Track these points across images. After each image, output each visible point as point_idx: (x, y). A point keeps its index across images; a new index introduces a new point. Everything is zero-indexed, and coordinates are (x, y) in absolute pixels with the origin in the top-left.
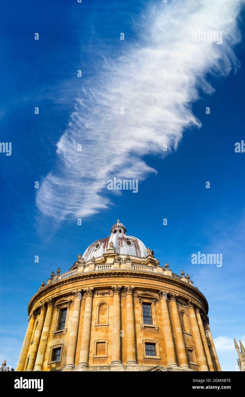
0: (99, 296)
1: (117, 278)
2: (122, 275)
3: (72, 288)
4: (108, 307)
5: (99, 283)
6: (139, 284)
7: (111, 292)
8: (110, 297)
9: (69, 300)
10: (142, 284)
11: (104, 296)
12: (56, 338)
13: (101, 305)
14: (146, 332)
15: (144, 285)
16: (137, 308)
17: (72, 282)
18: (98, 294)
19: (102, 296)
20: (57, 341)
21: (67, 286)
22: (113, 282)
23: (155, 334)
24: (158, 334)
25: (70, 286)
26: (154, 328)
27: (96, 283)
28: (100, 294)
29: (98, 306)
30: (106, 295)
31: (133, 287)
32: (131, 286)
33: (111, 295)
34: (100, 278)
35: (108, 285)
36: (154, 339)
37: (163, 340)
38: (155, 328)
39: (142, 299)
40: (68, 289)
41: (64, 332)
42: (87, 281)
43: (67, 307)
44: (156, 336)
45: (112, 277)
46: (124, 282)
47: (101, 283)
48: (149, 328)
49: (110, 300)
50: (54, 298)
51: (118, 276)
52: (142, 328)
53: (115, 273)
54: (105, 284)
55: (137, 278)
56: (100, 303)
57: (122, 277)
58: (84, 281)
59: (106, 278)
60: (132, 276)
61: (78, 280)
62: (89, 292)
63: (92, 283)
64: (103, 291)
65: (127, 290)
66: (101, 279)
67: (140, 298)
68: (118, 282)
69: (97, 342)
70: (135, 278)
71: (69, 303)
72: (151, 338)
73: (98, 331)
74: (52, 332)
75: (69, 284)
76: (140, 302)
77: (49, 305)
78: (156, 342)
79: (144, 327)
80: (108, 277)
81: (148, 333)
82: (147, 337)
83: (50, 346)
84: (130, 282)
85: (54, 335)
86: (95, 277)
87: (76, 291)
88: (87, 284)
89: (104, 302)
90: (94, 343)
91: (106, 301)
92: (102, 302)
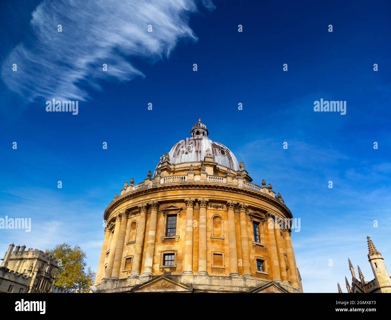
0: (212, 208)
1: (232, 193)
2: (237, 191)
3: (183, 195)
4: (222, 221)
5: (214, 195)
6: (252, 203)
7: (225, 206)
8: (223, 212)
9: (180, 208)
10: (254, 204)
11: (218, 209)
12: (165, 244)
13: (215, 217)
14: (257, 249)
15: (256, 204)
16: (249, 226)
17: (182, 189)
18: (211, 206)
19: (216, 209)
20: (168, 246)
21: (176, 192)
22: (228, 197)
23: (264, 252)
24: (266, 252)
25: (180, 192)
26: (263, 246)
27: (211, 195)
28: (213, 207)
29: (212, 219)
30: (219, 209)
31: (246, 205)
32: (245, 203)
33: (224, 209)
34: (214, 190)
35: (223, 199)
36: (263, 256)
37: (269, 258)
38: (265, 247)
39: (252, 218)
40: (178, 195)
41: (176, 240)
42: (200, 190)
43: (176, 213)
44: (264, 254)
45: (226, 191)
46: (239, 199)
47: (215, 195)
48: (259, 246)
49: (224, 214)
50: (159, 202)
51: (232, 191)
52: (254, 245)
53: (231, 188)
54: (220, 197)
55: (250, 196)
56: (214, 216)
57: (236, 193)
58: (197, 190)
59: (221, 192)
60: (245, 194)
61: (189, 188)
62: (203, 203)
63: (206, 194)
64: (216, 204)
65: (241, 207)
66: (216, 191)
67: (252, 216)
68: (233, 198)
69: (214, 253)
70: (248, 196)
71: (179, 210)
72: (261, 256)
73: (214, 243)
74: (161, 237)
75: (179, 190)
76: (251, 221)
77: (154, 208)
78: (264, 260)
79: (255, 245)
80: (222, 191)
81: (258, 251)
82: (258, 254)
83: (159, 251)
84: (244, 200)
85: (163, 240)
86: (209, 189)
87: (189, 200)
88: (201, 195)
89: (218, 215)
90: (210, 254)
91: (221, 215)
92: (216, 215)
